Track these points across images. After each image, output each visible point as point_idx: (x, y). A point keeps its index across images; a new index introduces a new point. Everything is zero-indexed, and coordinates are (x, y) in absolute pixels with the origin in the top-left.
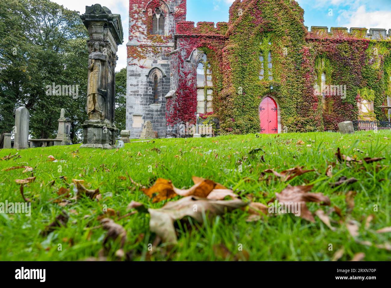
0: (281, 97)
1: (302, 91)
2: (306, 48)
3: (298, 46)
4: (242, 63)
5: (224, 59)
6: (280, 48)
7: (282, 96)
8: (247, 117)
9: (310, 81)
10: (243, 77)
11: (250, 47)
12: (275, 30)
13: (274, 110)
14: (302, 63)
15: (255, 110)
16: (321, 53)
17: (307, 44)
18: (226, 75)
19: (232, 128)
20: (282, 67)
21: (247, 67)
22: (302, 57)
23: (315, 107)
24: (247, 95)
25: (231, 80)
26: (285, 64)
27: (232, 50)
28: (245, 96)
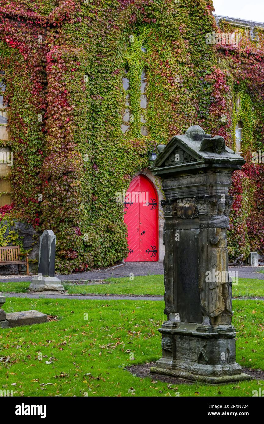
2: (220, 72)
3: (204, 65)
6: (167, 65)
8: (102, 222)
10: (94, 126)
11: (108, 56)
12: (160, 22)
13: (151, 206)
14: (211, 104)
16: (238, 82)
18: (58, 119)
19: (77, 252)
20: (171, 109)
21: (102, 104)
22: (211, 91)
23: (237, 203)
24: (102, 171)
25: (72, 134)
26: (178, 102)
27: (75, 61)
28: (97, 172)
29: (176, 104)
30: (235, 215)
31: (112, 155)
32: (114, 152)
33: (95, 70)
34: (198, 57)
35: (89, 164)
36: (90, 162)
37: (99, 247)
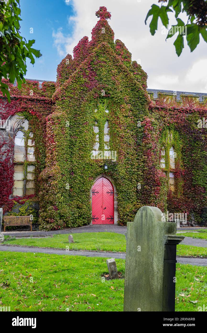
0: (118, 179)
1: (143, 172)
2: (148, 120)
3: (139, 116)
4: (71, 136)
5: (47, 129)
6: (118, 118)
7: (119, 177)
8: (75, 203)
9: (152, 161)
10: (72, 152)
11: (80, 116)
12: (113, 96)
13: (110, 194)
14: (143, 137)
15: (86, 194)
16: (168, 125)
17: (150, 115)
18: (50, 150)
19: (54, 219)
20: (120, 141)
21: (77, 140)
22: (143, 130)
23: (157, 192)
24: (76, 176)
25: (55, 157)
26: (124, 137)
27: (58, 119)
28: (73, 176)
29: (123, 138)
30: (156, 198)
31: (82, 167)
32: (83, 165)
33: (73, 123)
34: (137, 113)
35: (67, 172)
36: (68, 171)
37: (70, 216)
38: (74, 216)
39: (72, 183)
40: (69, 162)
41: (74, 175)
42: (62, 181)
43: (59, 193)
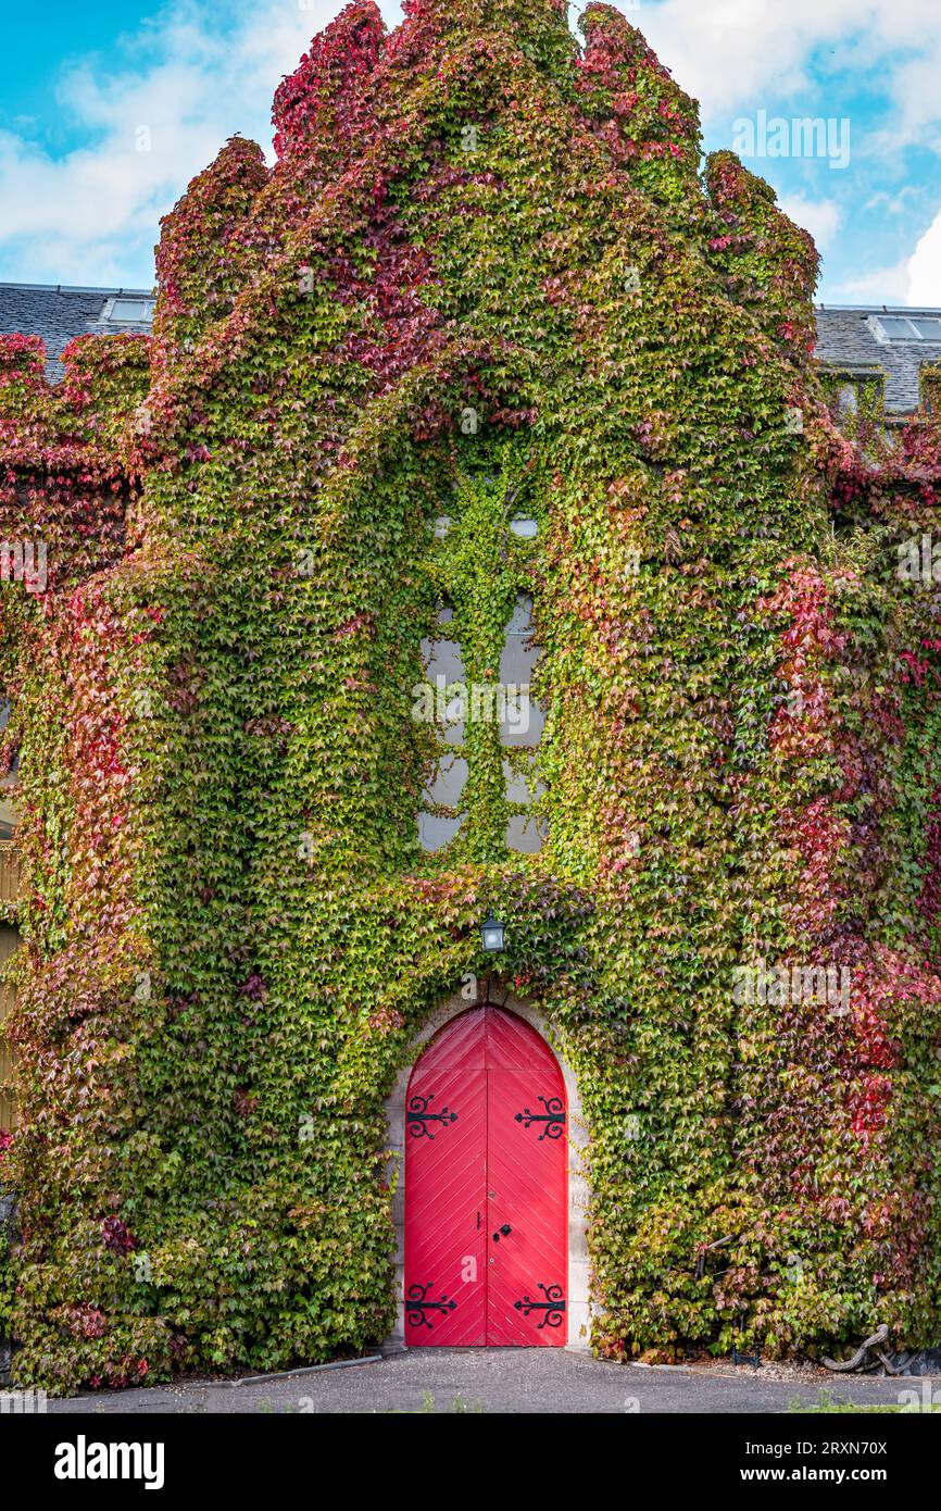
2: (813, 580)
3: (751, 557)
4: (243, 716)
6: (596, 573)
7: (596, 1008)
8: (267, 1195)
10: (251, 835)
12: (553, 418)
13: (538, 1127)
14: (777, 711)
15: (349, 1133)
17: (830, 545)
19: (107, 1313)
21: (291, 748)
22: (773, 658)
24: (277, 1000)
25: (127, 873)
26: (634, 715)
27: (144, 605)
28: (259, 1005)
30: (859, 1159)
31: (324, 937)
32: (333, 926)
34: (735, 530)
35: (214, 976)
36: (221, 970)
37: (221, 1292)
38: (256, 1288)
39: (253, 1056)
40: (229, 907)
41: (266, 995)
42: (174, 1045)
43: (147, 1125)
